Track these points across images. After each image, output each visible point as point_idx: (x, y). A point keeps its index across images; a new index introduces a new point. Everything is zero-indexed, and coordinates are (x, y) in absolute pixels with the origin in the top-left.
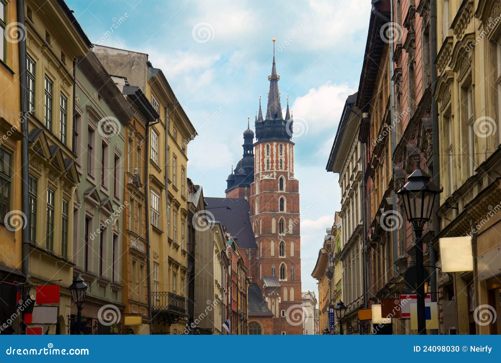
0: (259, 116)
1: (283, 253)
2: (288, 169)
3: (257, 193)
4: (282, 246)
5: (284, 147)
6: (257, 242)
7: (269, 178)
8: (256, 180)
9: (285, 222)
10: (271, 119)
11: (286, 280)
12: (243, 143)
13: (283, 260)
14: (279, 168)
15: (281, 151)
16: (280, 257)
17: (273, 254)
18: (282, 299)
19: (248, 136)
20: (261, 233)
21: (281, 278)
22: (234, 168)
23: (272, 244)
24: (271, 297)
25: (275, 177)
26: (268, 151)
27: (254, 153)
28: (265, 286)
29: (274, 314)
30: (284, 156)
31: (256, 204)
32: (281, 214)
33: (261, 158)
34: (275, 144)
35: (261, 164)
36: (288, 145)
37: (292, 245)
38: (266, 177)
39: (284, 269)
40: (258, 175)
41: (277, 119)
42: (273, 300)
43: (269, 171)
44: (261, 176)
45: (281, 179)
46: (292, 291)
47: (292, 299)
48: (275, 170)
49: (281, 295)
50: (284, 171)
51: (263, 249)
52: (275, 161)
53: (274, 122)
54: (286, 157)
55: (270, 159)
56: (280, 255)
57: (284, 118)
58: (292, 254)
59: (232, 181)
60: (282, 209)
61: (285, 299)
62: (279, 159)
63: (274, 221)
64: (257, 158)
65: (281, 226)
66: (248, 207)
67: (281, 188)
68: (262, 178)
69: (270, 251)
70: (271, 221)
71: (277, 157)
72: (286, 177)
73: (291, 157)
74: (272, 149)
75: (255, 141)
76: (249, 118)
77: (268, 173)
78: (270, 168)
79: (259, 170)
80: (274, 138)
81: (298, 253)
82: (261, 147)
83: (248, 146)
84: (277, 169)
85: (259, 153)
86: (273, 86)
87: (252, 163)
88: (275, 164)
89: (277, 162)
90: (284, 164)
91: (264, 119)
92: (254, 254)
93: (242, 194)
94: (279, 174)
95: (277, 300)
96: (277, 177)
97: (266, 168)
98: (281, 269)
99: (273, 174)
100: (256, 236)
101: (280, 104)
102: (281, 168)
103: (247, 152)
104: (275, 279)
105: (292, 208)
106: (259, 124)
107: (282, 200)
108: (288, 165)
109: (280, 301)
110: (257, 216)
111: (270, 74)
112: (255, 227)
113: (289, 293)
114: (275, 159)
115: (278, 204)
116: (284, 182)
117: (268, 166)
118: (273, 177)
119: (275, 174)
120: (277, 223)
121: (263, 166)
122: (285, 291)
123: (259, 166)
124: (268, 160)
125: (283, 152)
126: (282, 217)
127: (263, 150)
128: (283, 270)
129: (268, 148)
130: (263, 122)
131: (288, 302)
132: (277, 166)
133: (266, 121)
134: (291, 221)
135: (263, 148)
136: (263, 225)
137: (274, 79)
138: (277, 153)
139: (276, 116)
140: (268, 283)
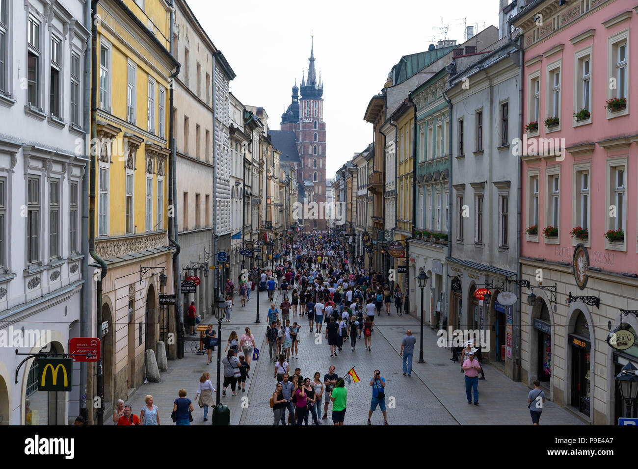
0: (303, 81)
1: (315, 166)
2: (320, 116)
3: (301, 129)
4: (315, 162)
5: (317, 103)
6: (300, 158)
9: (317, 147)
10: (310, 86)
11: (317, 181)
12: (292, 94)
13: (316, 170)
15: (316, 105)
16: (314, 168)
17: (309, 166)
19: (295, 90)
20: (303, 154)
21: (314, 181)
22: (286, 110)
23: (309, 160)
24: (308, 191)
26: (308, 105)
28: (305, 185)
29: (310, 201)
30: (317, 108)
31: (300, 136)
33: (304, 108)
34: (312, 101)
36: (320, 101)
37: (321, 161)
38: (307, 121)
40: (302, 119)
45: (315, 122)
46: (320, 188)
47: (320, 192)
49: (314, 190)
50: (317, 117)
51: (304, 164)
53: (312, 87)
54: (319, 109)
55: (309, 110)
57: (318, 86)
58: (321, 166)
59: (285, 118)
60: (315, 140)
61: (316, 192)
63: (310, 147)
64: (301, 108)
65: (315, 150)
66: (295, 137)
67: (315, 128)
68: (304, 121)
69: (308, 164)
70: (309, 147)
71: (313, 109)
72: (318, 120)
73: (321, 109)
74: (310, 104)
75: (299, 96)
76: (296, 79)
77: (308, 118)
78: (309, 115)
79: (302, 115)
80: (312, 98)
81: (324, 166)
83: (295, 96)
84: (313, 116)
85: (302, 105)
86: (311, 64)
87: (298, 107)
88: (312, 113)
89: (313, 111)
90: (317, 113)
91: (306, 85)
92: (298, 165)
93: (291, 127)
94: (314, 119)
96: (313, 121)
97: (306, 115)
100: (300, 155)
101: (315, 76)
102: (316, 115)
103: (294, 101)
104: (311, 181)
105: (321, 139)
106: (303, 88)
107: (316, 135)
108: (320, 114)
109: (313, 194)
110: (301, 143)
111: (310, 57)
112: (299, 149)
113: (318, 189)
114: (312, 110)
115: (313, 137)
116: (317, 124)
118: (311, 121)
119: (312, 119)
120: (312, 149)
121: (305, 113)
122: (316, 188)
125: (317, 106)
126: (315, 144)
127: (305, 104)
128: (315, 175)
129: (308, 103)
130: (305, 87)
131: (318, 194)
132: (313, 114)
133: (307, 86)
134: (320, 147)
135: (305, 102)
136: (304, 149)
137: (312, 60)
138: (313, 106)
139: (313, 83)
140: (307, 184)
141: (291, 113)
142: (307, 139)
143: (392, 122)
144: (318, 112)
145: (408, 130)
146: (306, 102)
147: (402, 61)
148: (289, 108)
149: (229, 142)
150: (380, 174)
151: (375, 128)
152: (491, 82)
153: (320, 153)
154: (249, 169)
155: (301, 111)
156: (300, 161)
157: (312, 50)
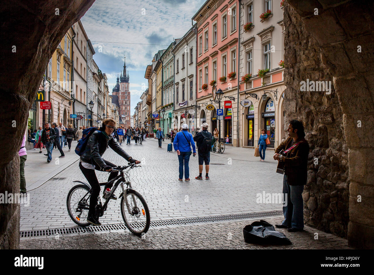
0: (121, 75)
1: (126, 109)
2: (128, 89)
3: (120, 94)
4: (126, 107)
5: (127, 84)
8: (120, 91)
11: (127, 115)
13: (126, 111)
17: (124, 109)
19: (118, 79)
20: (121, 104)
22: (114, 87)
26: (123, 85)
29: (124, 123)
31: (120, 97)
34: (125, 83)
37: (128, 107)
38: (123, 91)
42: (124, 120)
46: (128, 118)
53: (125, 78)
58: (128, 109)
59: (114, 90)
60: (126, 99)
61: (127, 120)
63: (124, 102)
65: (126, 103)
66: (118, 97)
67: (126, 94)
69: (123, 108)
71: (125, 86)
75: (120, 81)
76: (118, 75)
81: (130, 109)
83: (118, 82)
85: (121, 84)
86: (125, 68)
87: (119, 86)
88: (125, 88)
92: (119, 109)
93: (116, 94)
94: (126, 90)
101: (126, 73)
104: (124, 115)
105: (129, 98)
107: (126, 97)
110: (120, 100)
111: (124, 66)
112: (120, 102)
116: (127, 92)
121: (122, 88)
126: (126, 101)
128: (126, 113)
130: (122, 78)
131: (127, 121)
134: (128, 102)
136: (122, 102)
139: (125, 76)
140: (123, 116)
141: (116, 88)
142: (123, 98)
143: (155, 72)
144: (128, 87)
145: (160, 73)
146: (123, 83)
147: (158, 52)
148: (116, 86)
149: (93, 78)
150: (151, 95)
151: (149, 81)
152: (187, 43)
153: (128, 104)
154: (100, 94)
155: (120, 87)
157: (125, 63)
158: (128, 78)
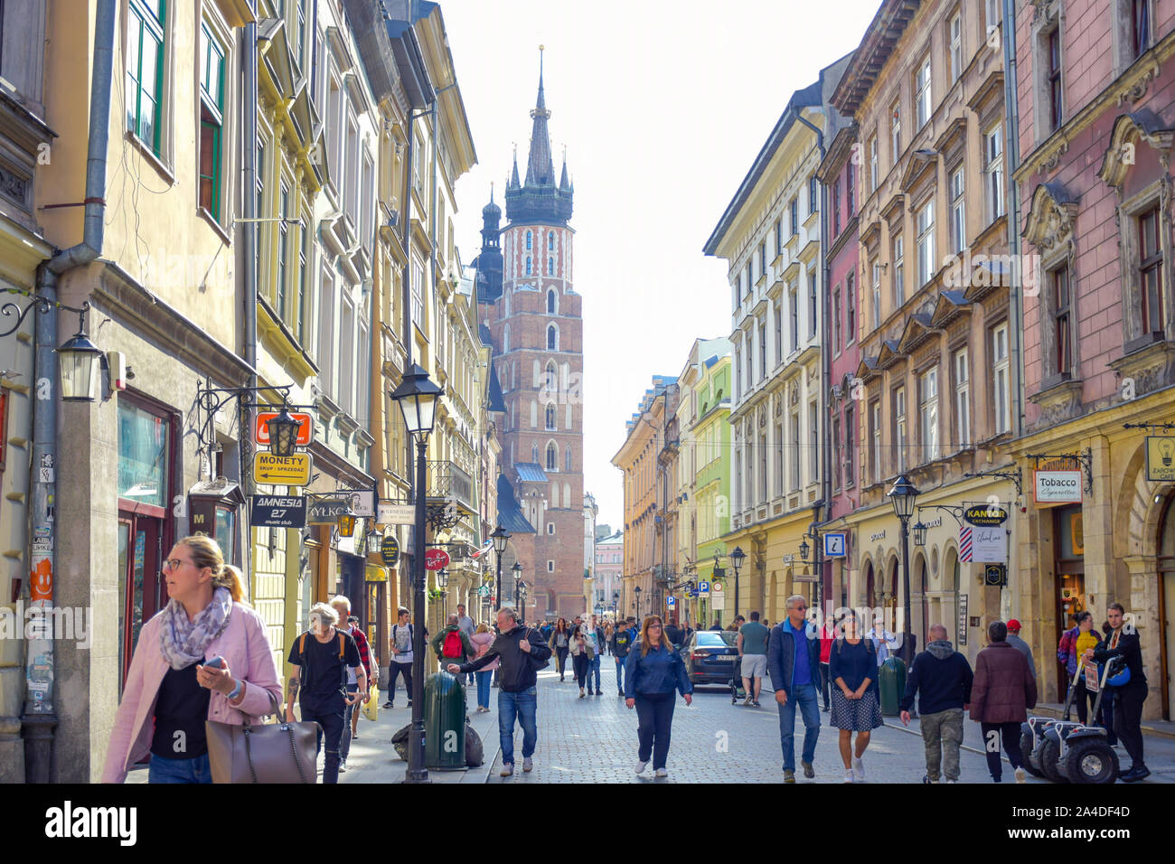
0: (513, 179)
1: (552, 422)
2: (564, 274)
3: (507, 314)
4: (550, 411)
5: (556, 236)
6: (505, 403)
7: (530, 290)
8: (505, 291)
9: (555, 369)
10: (536, 186)
11: (557, 470)
12: (482, 229)
13: (552, 435)
14: (548, 272)
15: (552, 243)
16: (547, 430)
17: (534, 423)
18: (549, 503)
19: (490, 215)
20: (513, 387)
21: (548, 467)
23: (533, 405)
24: (530, 499)
25: (540, 288)
26: (528, 242)
27: (502, 245)
28: (519, 481)
29: (535, 528)
30: (557, 251)
31: (506, 335)
32: (550, 355)
33: (516, 253)
34: (541, 229)
35: (516, 263)
36: (564, 232)
37: (569, 408)
38: (525, 288)
39: (553, 452)
40: (510, 284)
41: (546, 186)
42: (534, 506)
43: (531, 277)
44: (515, 286)
45: (551, 294)
46: (567, 491)
47: (567, 503)
48: (541, 275)
49: (548, 496)
50: (555, 278)
51: (517, 415)
52: (540, 261)
53: (541, 191)
54: (560, 254)
55: (532, 257)
56: (548, 426)
57: (558, 186)
58: (568, 425)
60: (552, 346)
61: (555, 504)
62: (548, 257)
63: (537, 366)
64: (509, 254)
67: (551, 309)
68: (517, 288)
69: (529, 418)
70: (532, 365)
71: (544, 253)
72: (560, 289)
73: (569, 255)
74: (536, 238)
75: (504, 222)
76: (492, 184)
77: (529, 282)
78: (532, 272)
79: (513, 274)
80: (540, 220)
81: (578, 423)
82: (516, 235)
83: (490, 232)
84: (545, 274)
85: (513, 243)
86: (539, 128)
87: (499, 262)
88: (540, 266)
89: (544, 260)
90: (556, 267)
91: (522, 185)
92: (501, 423)
94: (547, 283)
95: (540, 505)
96: (544, 288)
97: (524, 272)
98: (548, 451)
99: (537, 284)
100: (504, 392)
101: (551, 160)
102: (552, 273)
103: (488, 243)
104: (537, 467)
105: (569, 343)
106: (513, 194)
107: (552, 332)
108: (564, 269)
109: (546, 508)
110: (506, 358)
111: (534, 107)
112: (502, 375)
113: (561, 494)
114: (540, 256)
115: (545, 336)
116: (557, 298)
117: (528, 269)
118: (537, 289)
119: (541, 284)
120: (542, 370)
121: (520, 267)
122: (555, 490)
123: (513, 268)
124: (528, 257)
125: (556, 246)
126: (552, 359)
127: (520, 241)
128: (551, 454)
129: (528, 237)
130: (521, 192)
131: (560, 509)
132: (544, 270)
133: (526, 189)
134: (567, 367)
135: (520, 234)
136: (518, 371)
137: (540, 117)
138: (544, 246)
139: (543, 180)
140: (525, 475)
142: (526, 342)
144: (558, 264)
146: (524, 233)
155: (509, 265)
156: (503, 409)
157: (541, 89)
158: (566, 195)
